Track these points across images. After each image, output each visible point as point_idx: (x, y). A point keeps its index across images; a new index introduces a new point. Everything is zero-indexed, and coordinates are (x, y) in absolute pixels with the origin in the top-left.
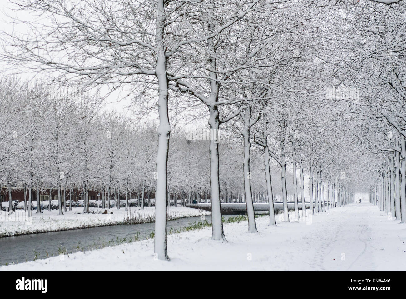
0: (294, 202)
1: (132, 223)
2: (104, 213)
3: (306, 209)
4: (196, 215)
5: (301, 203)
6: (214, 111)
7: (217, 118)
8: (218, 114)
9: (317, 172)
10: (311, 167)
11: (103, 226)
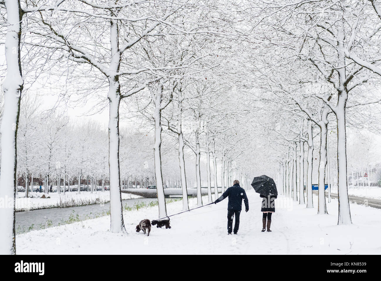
0: (207, 188)
1: (64, 207)
2: (42, 197)
3: (218, 193)
4: (125, 199)
5: (214, 189)
6: (114, 82)
7: (119, 91)
8: (120, 86)
9: (228, 162)
10: (223, 157)
11: (37, 209)
